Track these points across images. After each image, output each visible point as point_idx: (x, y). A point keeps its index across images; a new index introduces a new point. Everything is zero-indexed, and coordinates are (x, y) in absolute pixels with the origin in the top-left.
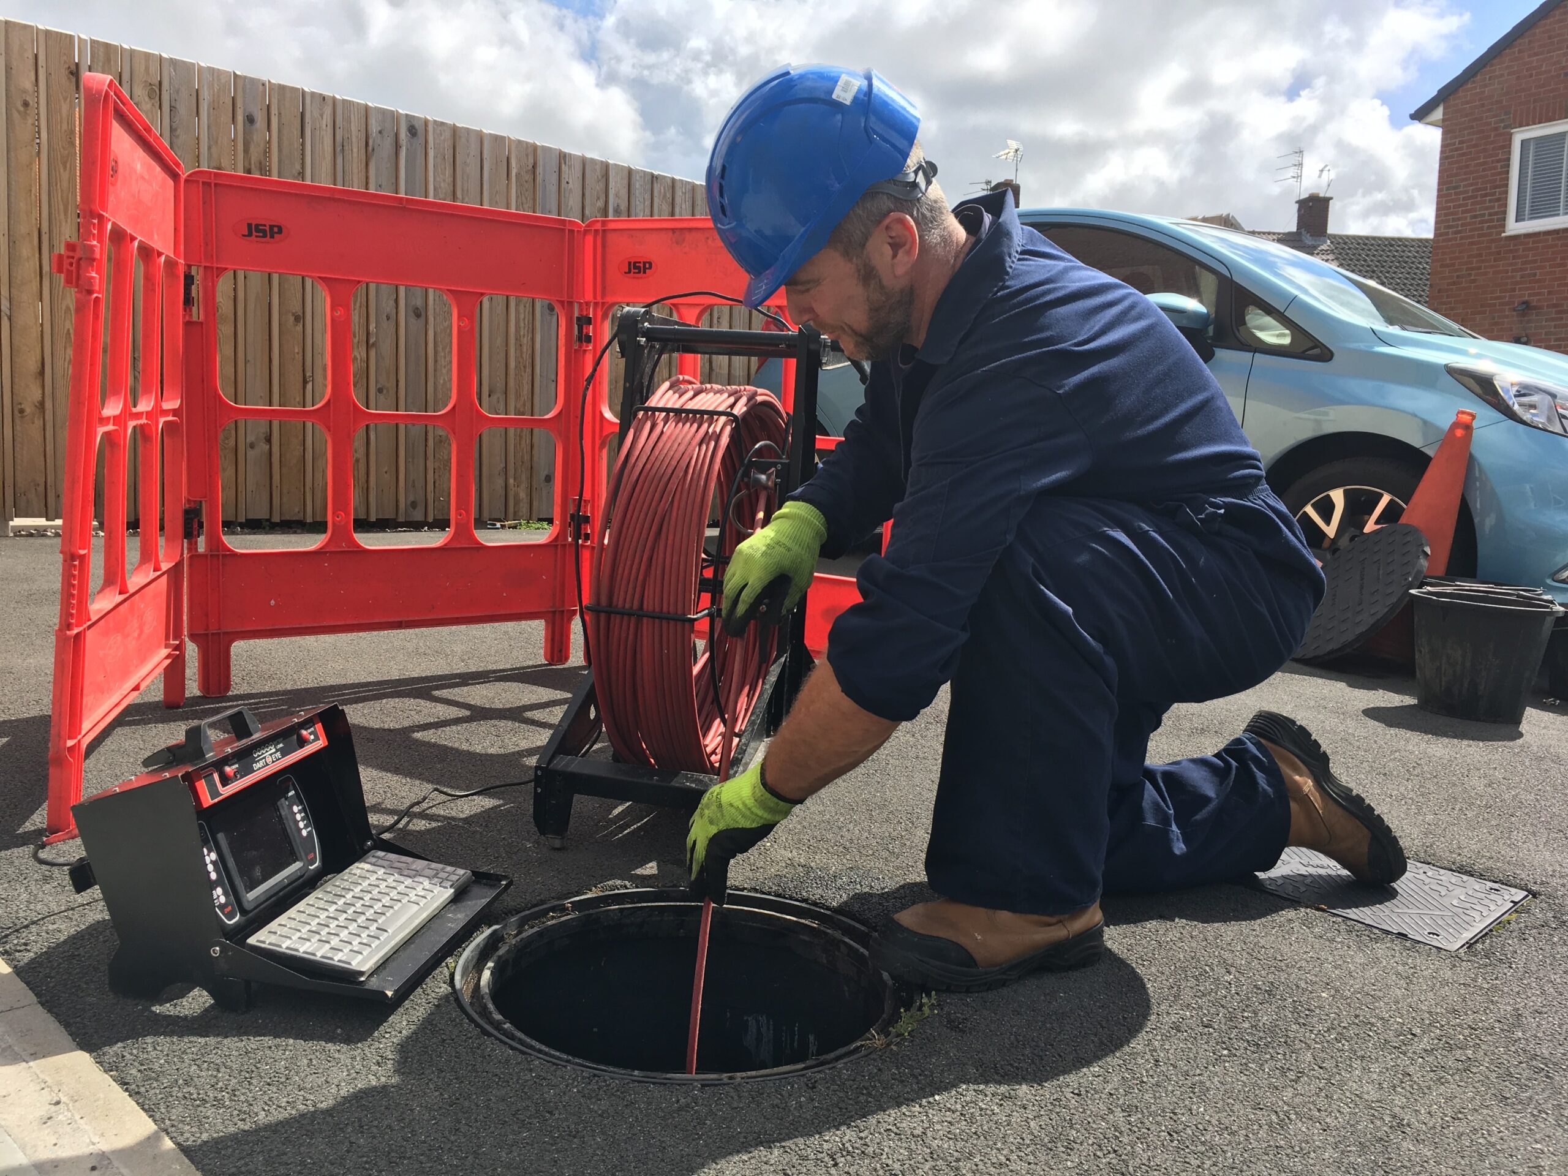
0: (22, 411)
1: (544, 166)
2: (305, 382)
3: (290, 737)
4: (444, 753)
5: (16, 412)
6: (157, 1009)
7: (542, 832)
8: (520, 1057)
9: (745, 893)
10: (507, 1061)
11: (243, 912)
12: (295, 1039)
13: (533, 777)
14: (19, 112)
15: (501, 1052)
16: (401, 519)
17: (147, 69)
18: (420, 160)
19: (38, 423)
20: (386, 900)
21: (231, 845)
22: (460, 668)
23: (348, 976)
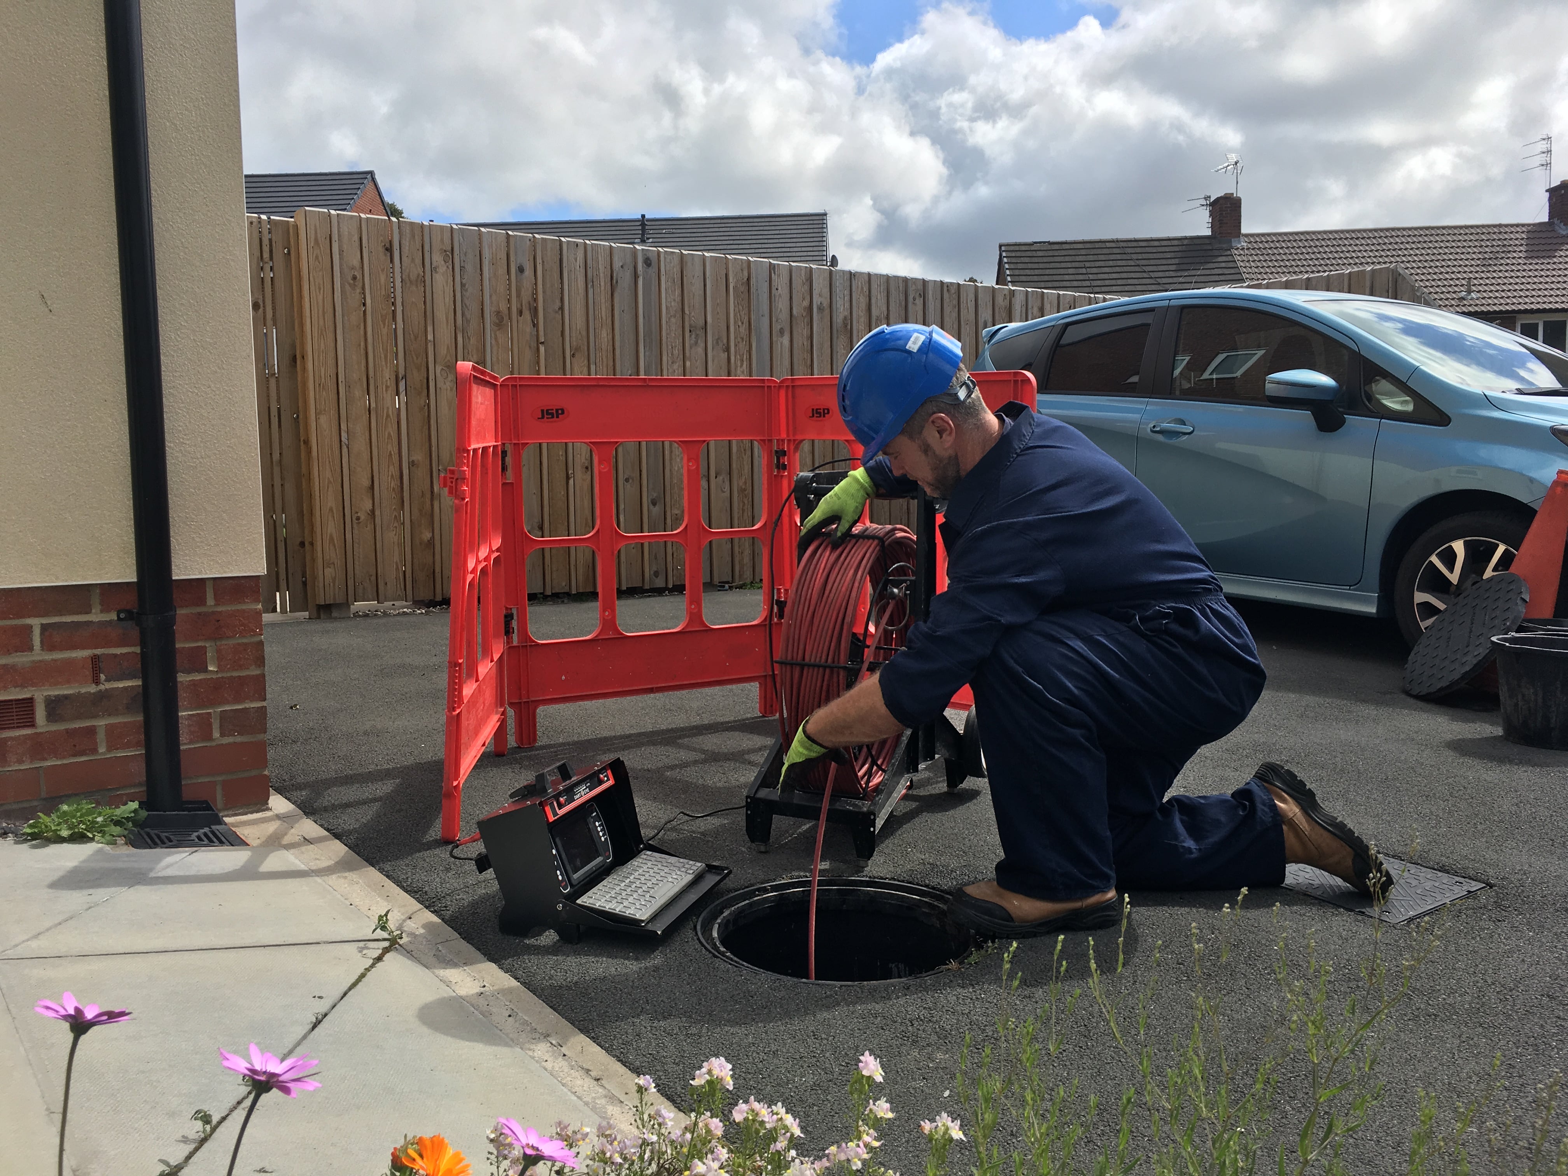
0: (358, 518)
1: (757, 278)
2: (568, 478)
3: (593, 779)
4: (687, 788)
5: (354, 519)
6: (527, 941)
7: (752, 841)
8: (735, 969)
9: (887, 881)
10: (728, 970)
11: (572, 886)
12: (608, 957)
13: (744, 804)
14: (349, 284)
15: (723, 966)
16: (647, 587)
17: (442, 240)
18: (654, 288)
19: (370, 527)
20: (654, 881)
21: (563, 846)
22: (695, 721)
23: (634, 922)
